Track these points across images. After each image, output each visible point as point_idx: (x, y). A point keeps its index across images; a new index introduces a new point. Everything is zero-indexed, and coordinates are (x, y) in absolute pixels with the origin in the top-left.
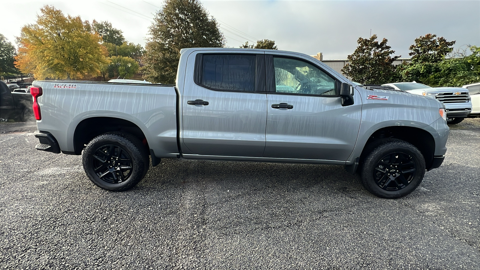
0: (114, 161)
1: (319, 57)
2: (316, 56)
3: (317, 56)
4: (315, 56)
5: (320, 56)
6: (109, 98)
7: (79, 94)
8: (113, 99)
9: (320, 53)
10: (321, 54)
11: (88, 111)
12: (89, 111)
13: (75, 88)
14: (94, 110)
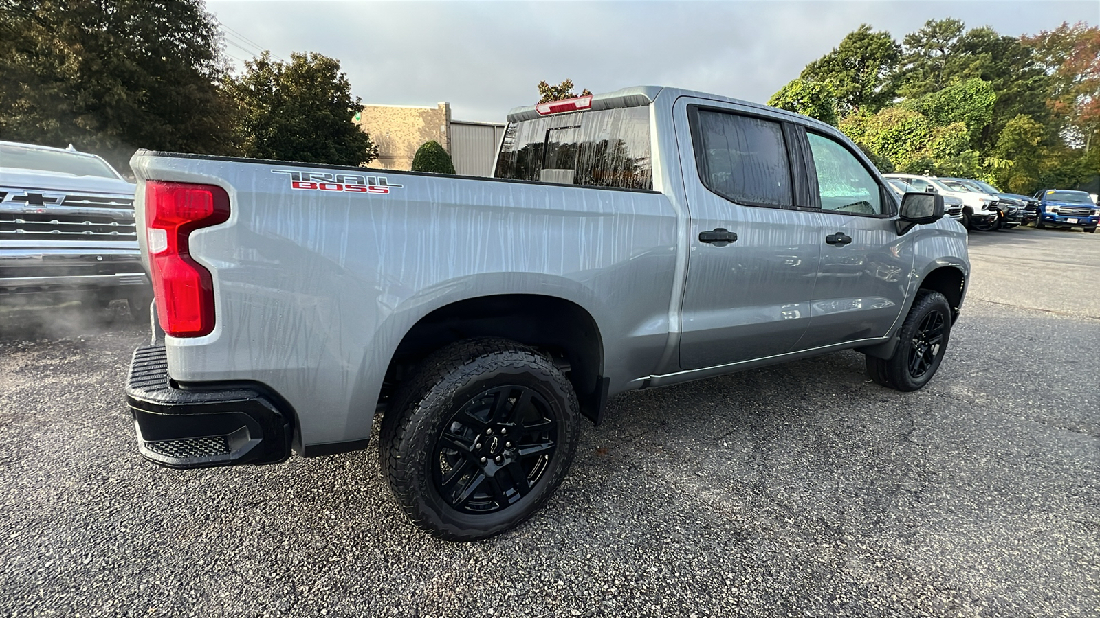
0: (496, 438)
1: (444, 112)
2: (435, 110)
3: (437, 108)
4: (433, 108)
5: (444, 109)
6: (510, 231)
7: (406, 217)
8: (522, 231)
9: (444, 103)
10: (447, 106)
11: (450, 277)
12: (453, 280)
13: (386, 191)
14: (472, 273)
